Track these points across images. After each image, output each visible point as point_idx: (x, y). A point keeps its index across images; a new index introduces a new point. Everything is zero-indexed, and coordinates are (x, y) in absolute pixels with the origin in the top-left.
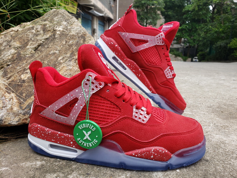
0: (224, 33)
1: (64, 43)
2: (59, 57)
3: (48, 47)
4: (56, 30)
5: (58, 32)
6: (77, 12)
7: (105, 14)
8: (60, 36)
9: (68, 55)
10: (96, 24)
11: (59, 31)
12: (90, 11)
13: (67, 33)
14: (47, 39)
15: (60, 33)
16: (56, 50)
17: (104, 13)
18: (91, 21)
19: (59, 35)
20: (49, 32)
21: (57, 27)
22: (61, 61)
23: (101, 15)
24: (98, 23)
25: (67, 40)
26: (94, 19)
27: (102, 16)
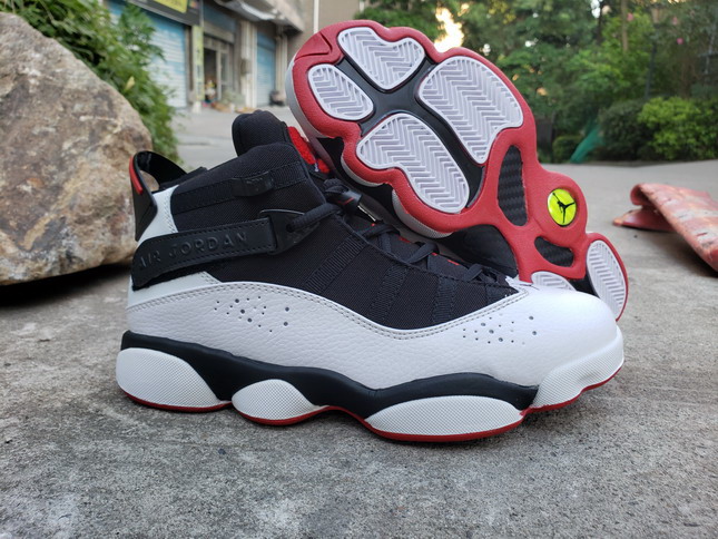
1: (61, 109)
2: (63, 141)
3: (19, 118)
4: (23, 75)
5: (32, 81)
8: (42, 91)
9: (85, 137)
11: (35, 77)
13: (60, 85)
14: (8, 96)
15: (38, 83)
16: (47, 126)
19: (38, 87)
20: (7, 78)
21: (24, 67)
22: (73, 151)
25: (64, 102)
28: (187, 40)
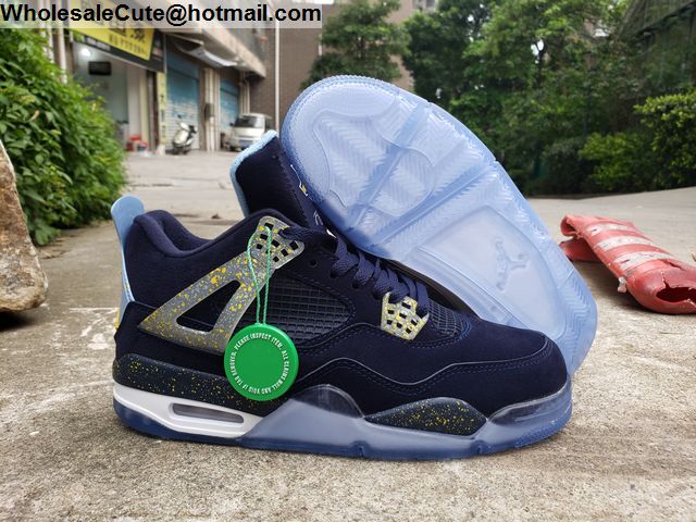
0: (569, 119)
6: (152, 55)
7: (241, 61)
10: (214, 91)
12: (194, 53)
17: (237, 59)
18: (198, 81)
23: (227, 63)
24: (218, 86)
26: (207, 76)
27: (232, 68)
28: (151, 86)
